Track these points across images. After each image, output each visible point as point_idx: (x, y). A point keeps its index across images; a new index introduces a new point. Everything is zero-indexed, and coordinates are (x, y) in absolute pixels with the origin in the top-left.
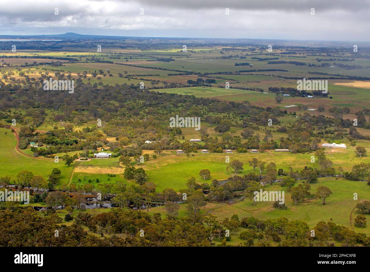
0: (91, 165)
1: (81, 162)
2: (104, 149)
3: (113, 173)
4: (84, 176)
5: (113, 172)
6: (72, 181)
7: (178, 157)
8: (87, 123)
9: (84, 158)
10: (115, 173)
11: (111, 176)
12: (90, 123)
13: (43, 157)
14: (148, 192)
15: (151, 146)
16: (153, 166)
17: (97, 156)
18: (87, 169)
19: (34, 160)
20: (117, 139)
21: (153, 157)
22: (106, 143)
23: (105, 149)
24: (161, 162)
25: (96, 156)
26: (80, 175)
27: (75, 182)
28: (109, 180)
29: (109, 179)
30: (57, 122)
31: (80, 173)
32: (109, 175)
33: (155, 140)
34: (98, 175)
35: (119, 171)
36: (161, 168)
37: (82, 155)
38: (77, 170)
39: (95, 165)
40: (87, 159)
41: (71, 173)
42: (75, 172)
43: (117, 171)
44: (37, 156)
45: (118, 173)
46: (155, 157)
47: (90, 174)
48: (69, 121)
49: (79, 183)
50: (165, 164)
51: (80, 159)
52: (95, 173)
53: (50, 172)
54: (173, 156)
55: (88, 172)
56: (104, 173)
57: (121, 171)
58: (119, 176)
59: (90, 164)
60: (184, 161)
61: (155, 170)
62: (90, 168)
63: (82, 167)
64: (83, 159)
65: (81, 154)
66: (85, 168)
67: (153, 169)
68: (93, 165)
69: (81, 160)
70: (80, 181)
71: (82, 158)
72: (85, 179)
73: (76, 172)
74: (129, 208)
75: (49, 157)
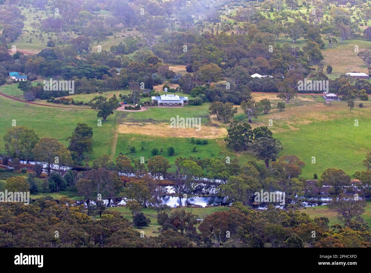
0: (150, 120)
1: (128, 113)
2: (168, 88)
3: (201, 137)
4: (140, 141)
5: (201, 135)
6: (116, 152)
7: (329, 109)
8: (113, 37)
9: (133, 106)
10: (206, 137)
11: (199, 143)
12: (120, 36)
13: (44, 102)
14: (287, 177)
15: (270, 85)
16: (282, 124)
17: (159, 102)
18: (145, 127)
19: (26, 106)
20: (189, 70)
21: (278, 107)
22: (170, 76)
23: (171, 88)
24: (296, 118)
25: (156, 103)
26: (132, 139)
27: (124, 153)
28: (194, 151)
29: (195, 148)
30: (50, 33)
31: (131, 135)
32: (193, 141)
33: (270, 72)
34: (170, 140)
35: (213, 133)
36: (298, 129)
37: (127, 100)
38: (124, 129)
39: (159, 120)
40: (138, 108)
41: (112, 134)
42: (119, 134)
43: (210, 133)
44: (33, 101)
45: (211, 137)
46: (281, 106)
47: (152, 138)
48: (74, 30)
49: (133, 157)
50: (306, 122)
51: (123, 107)
52: (162, 135)
53: (70, 132)
54: (318, 106)
55: (148, 133)
56: (181, 136)
57: (217, 134)
58: (216, 143)
59: (148, 118)
60: (345, 116)
61: (287, 134)
62: (150, 126)
63: (132, 123)
64: (130, 108)
65: (123, 98)
66: (140, 126)
67: (282, 130)
68: (155, 119)
69: (126, 108)
70: (133, 150)
71: (127, 106)
72: (145, 148)
73: (123, 132)
74: (250, 207)
75: (57, 102)
